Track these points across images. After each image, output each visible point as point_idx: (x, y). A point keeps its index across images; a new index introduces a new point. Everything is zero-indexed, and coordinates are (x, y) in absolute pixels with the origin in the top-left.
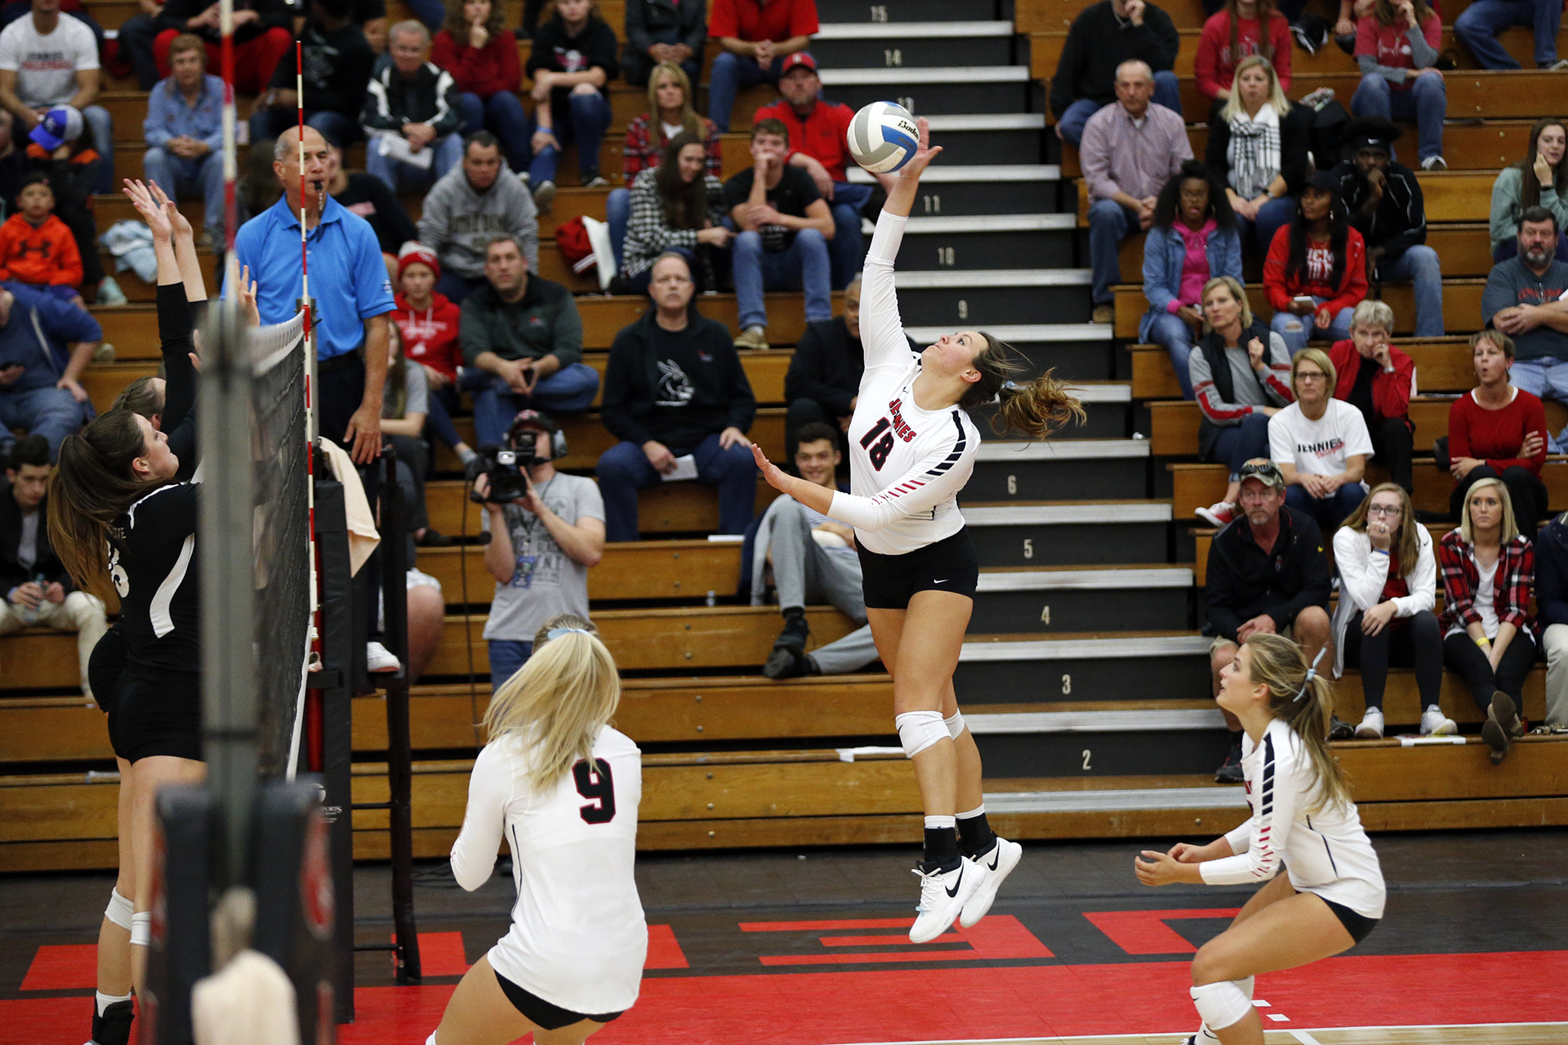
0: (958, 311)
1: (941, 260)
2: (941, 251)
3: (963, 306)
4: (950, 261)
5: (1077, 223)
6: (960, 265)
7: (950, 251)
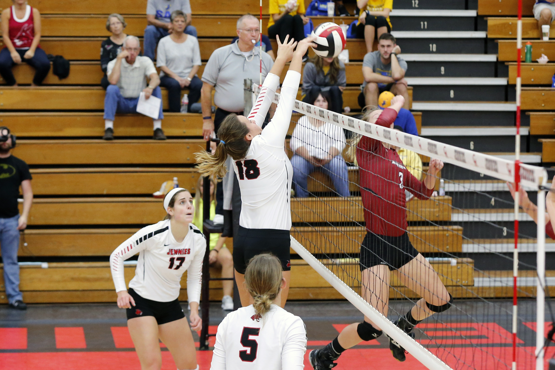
0: (440, 71)
1: (431, 49)
2: (431, 45)
3: (443, 69)
4: (434, 50)
5: (487, 36)
6: (439, 51)
7: (435, 46)
